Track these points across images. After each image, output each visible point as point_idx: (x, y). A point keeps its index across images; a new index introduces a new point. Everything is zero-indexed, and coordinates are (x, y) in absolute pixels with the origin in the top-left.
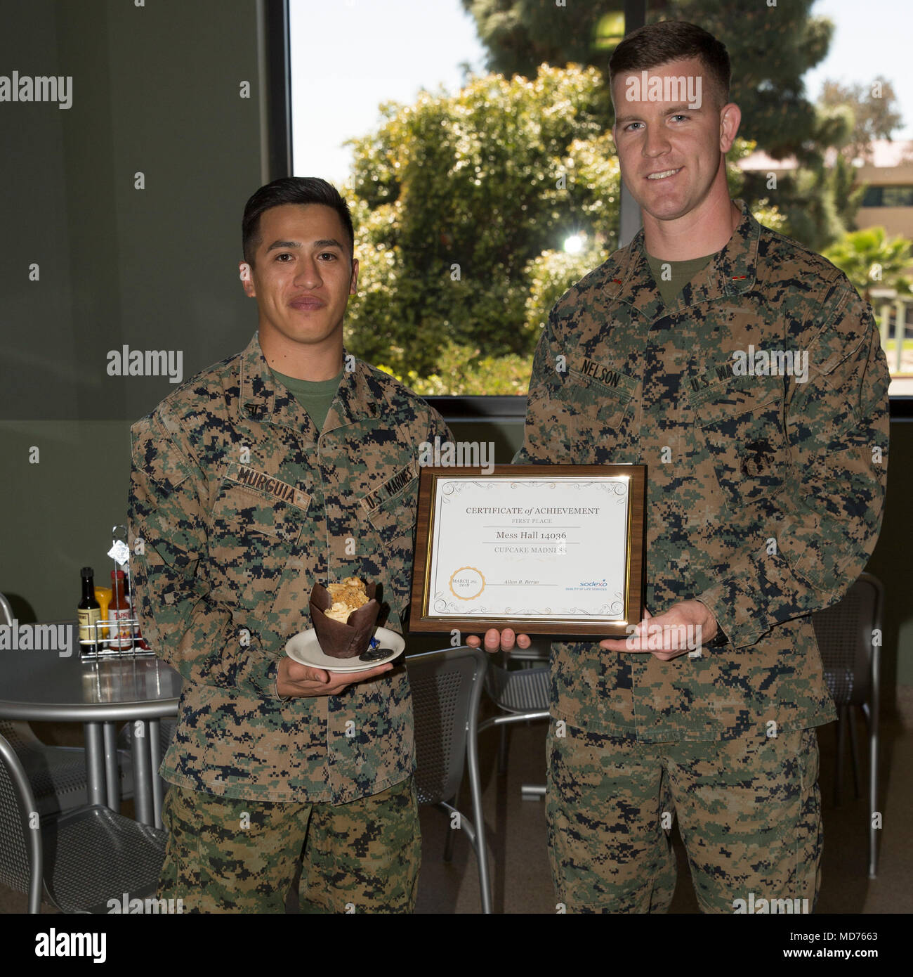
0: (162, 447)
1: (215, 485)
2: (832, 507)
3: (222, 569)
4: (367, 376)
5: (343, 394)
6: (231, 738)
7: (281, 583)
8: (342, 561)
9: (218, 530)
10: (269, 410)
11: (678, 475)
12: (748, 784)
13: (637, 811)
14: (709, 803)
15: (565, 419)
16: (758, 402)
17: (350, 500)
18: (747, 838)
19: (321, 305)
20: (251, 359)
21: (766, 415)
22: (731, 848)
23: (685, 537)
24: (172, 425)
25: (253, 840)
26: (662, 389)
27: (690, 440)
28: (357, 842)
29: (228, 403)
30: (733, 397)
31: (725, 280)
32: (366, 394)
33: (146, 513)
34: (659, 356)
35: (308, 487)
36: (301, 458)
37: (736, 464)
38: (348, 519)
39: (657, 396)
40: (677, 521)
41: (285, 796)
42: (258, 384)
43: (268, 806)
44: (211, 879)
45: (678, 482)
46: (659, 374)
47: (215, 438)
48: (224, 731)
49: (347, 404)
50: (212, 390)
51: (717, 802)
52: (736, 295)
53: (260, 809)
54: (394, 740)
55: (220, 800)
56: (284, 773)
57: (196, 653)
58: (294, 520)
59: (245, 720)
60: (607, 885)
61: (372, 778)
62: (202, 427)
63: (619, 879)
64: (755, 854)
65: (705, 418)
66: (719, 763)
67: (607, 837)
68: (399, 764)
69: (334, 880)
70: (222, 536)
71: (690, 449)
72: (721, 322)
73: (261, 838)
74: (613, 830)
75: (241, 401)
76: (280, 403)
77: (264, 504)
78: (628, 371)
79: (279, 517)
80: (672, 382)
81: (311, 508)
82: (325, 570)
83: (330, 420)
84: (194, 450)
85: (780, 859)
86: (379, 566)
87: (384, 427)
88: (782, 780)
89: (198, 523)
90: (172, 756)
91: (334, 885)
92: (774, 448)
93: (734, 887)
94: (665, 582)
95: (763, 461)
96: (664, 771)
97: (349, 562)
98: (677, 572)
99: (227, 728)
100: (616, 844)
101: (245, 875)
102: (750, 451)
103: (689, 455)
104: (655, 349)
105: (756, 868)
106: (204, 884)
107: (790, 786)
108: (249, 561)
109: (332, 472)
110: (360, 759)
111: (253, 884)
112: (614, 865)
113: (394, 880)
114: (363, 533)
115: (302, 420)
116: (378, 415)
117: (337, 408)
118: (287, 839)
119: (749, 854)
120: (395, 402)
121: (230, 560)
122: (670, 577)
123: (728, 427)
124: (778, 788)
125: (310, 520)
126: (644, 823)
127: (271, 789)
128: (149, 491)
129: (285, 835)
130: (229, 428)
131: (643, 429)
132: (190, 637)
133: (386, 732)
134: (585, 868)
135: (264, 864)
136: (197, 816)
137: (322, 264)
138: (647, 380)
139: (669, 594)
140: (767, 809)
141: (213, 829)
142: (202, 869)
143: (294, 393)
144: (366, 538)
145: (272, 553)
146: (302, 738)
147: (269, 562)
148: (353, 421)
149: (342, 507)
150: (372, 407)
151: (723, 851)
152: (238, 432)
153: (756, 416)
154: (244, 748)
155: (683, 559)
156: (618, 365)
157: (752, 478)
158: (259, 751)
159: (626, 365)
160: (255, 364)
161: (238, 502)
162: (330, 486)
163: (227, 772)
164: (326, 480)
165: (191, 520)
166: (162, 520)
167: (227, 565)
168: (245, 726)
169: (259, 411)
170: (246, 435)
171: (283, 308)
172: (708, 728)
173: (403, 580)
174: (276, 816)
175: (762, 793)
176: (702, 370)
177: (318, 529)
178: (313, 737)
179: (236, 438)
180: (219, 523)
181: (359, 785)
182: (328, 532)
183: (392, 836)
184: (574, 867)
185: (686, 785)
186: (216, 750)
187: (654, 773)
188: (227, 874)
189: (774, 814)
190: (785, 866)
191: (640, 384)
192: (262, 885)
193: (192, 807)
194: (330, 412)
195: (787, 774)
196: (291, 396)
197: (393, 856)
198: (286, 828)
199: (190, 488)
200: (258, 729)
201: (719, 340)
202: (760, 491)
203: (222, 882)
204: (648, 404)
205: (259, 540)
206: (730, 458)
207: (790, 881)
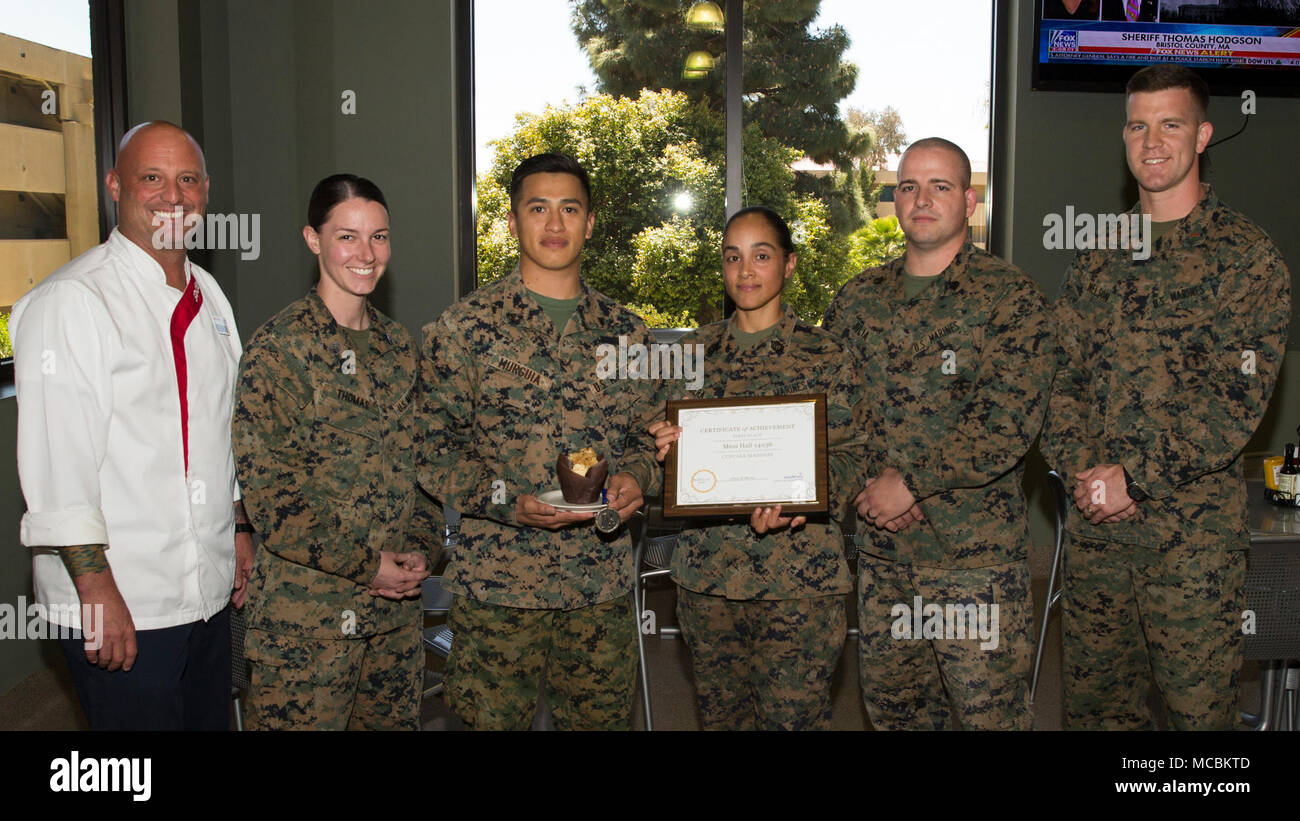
0: (444, 342)
1: (482, 370)
2: (1218, 392)
3: (486, 433)
4: (598, 301)
5: (580, 310)
6: (494, 560)
7: (528, 442)
8: (573, 429)
9: (484, 403)
10: (525, 318)
11: (1140, 365)
12: (1179, 585)
13: (1111, 601)
14: (1155, 597)
15: (1078, 321)
16: (1197, 318)
17: (582, 385)
18: (1178, 624)
19: (564, 243)
20: (513, 282)
21: (1203, 327)
22: (1168, 630)
23: (1141, 408)
24: (452, 326)
25: (510, 637)
26: (1135, 305)
27: (1150, 341)
28: (588, 641)
29: (494, 312)
30: (1179, 313)
31: (1184, 236)
32: (598, 312)
33: (429, 391)
34: (1136, 284)
35: (550, 374)
36: (545, 353)
37: (1180, 359)
38: (579, 399)
39: (1131, 310)
40: (1138, 396)
41: (531, 604)
42: (517, 300)
43: (522, 611)
44: (480, 667)
45: (1140, 370)
46: (1134, 295)
47: (482, 336)
48: (489, 554)
49: (583, 317)
50: (482, 302)
51: (1160, 597)
52: (1190, 245)
53: (515, 614)
54: (615, 563)
55: (485, 607)
56: (531, 587)
57: (459, 489)
58: (539, 397)
59: (505, 546)
60: (1091, 651)
61: (597, 591)
62: (473, 328)
63: (1101, 648)
64: (1183, 636)
65: (1160, 326)
66: (1160, 569)
67: (1091, 617)
68: (620, 582)
69: (571, 670)
70: (486, 407)
71: (1149, 347)
72: (1178, 263)
73: (515, 635)
74: (1095, 612)
75: (504, 312)
76: (532, 313)
77: (516, 385)
78: (1115, 291)
79: (528, 395)
80: (1142, 300)
81: (552, 389)
82: (560, 435)
83: (569, 326)
84: (468, 344)
85: (1203, 641)
86: (603, 434)
87: (609, 334)
88: (1204, 584)
89: (468, 399)
90: (451, 571)
91: (571, 675)
92: (1208, 350)
93: (1170, 659)
94: (1128, 438)
95: (1200, 359)
96: (1131, 573)
97: (579, 431)
98: (1135, 431)
99: (492, 551)
100: (1097, 622)
101: (504, 663)
102: (1190, 352)
103: (1148, 351)
104: (1134, 278)
105: (1184, 646)
106: (475, 671)
107: (1211, 589)
108: (505, 426)
109: (568, 364)
110: (587, 576)
111: (511, 669)
112: (1094, 637)
113: (618, 670)
114: (591, 409)
115: (548, 326)
116: (606, 326)
117: (575, 318)
118: (536, 635)
119: (1179, 636)
120: (619, 319)
121: (491, 425)
122: (1131, 435)
123: (1176, 333)
124: (1201, 589)
125: (551, 398)
126: (1116, 610)
127: (521, 598)
128: (433, 374)
129: (534, 633)
130: (494, 330)
131: (1119, 331)
132: (454, 477)
133: (608, 557)
134: (1077, 638)
135: (519, 655)
136: (469, 619)
137: (565, 215)
138: (1126, 299)
139: (1129, 446)
140: (1192, 605)
141: (480, 628)
142: (474, 660)
143: (542, 306)
144: (593, 414)
145: (522, 421)
146: (545, 560)
147: (519, 428)
148: (587, 329)
149: (575, 390)
150: (601, 321)
151: (1163, 632)
152: (500, 333)
153: (1196, 327)
154: (502, 567)
155: (1140, 422)
156: (1109, 287)
157: (1192, 370)
158: (513, 570)
159: (1115, 287)
160: (516, 285)
161: (498, 382)
162: (566, 374)
163: (489, 584)
164: (563, 370)
165: (464, 396)
166: (442, 396)
167: (489, 429)
168: (504, 551)
169: (517, 318)
170: (505, 336)
171: (537, 245)
172: (1153, 539)
173: (618, 447)
174: (527, 618)
175: (1188, 592)
176: (1161, 294)
177: (557, 405)
178: (552, 559)
179: (499, 337)
180: (484, 397)
181: (585, 596)
182: (563, 408)
183: (615, 636)
184: (1071, 636)
185: (1142, 583)
186: (482, 567)
187: (1123, 573)
188: (491, 662)
189: (1198, 608)
190: (1207, 647)
191: (1121, 301)
192: (518, 671)
193: (465, 613)
194: (570, 321)
195: (1209, 581)
196: (540, 309)
197: (617, 653)
198: (535, 628)
199: (465, 373)
200: (513, 553)
201: (1174, 275)
202: (1196, 380)
203: (489, 668)
204: (1125, 315)
205: (512, 411)
206: (1176, 354)
207: (1210, 659)
